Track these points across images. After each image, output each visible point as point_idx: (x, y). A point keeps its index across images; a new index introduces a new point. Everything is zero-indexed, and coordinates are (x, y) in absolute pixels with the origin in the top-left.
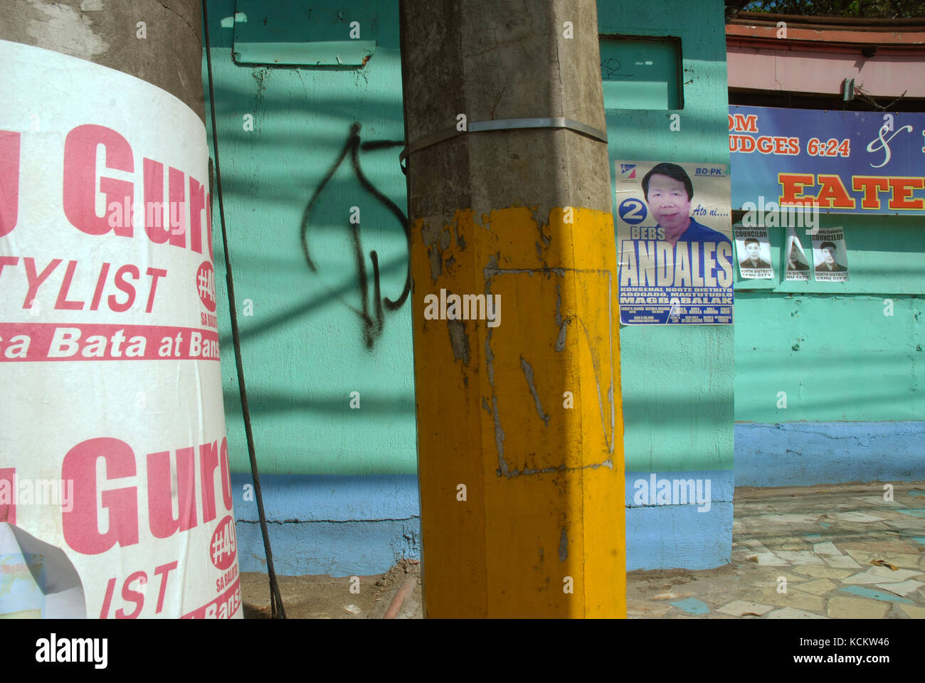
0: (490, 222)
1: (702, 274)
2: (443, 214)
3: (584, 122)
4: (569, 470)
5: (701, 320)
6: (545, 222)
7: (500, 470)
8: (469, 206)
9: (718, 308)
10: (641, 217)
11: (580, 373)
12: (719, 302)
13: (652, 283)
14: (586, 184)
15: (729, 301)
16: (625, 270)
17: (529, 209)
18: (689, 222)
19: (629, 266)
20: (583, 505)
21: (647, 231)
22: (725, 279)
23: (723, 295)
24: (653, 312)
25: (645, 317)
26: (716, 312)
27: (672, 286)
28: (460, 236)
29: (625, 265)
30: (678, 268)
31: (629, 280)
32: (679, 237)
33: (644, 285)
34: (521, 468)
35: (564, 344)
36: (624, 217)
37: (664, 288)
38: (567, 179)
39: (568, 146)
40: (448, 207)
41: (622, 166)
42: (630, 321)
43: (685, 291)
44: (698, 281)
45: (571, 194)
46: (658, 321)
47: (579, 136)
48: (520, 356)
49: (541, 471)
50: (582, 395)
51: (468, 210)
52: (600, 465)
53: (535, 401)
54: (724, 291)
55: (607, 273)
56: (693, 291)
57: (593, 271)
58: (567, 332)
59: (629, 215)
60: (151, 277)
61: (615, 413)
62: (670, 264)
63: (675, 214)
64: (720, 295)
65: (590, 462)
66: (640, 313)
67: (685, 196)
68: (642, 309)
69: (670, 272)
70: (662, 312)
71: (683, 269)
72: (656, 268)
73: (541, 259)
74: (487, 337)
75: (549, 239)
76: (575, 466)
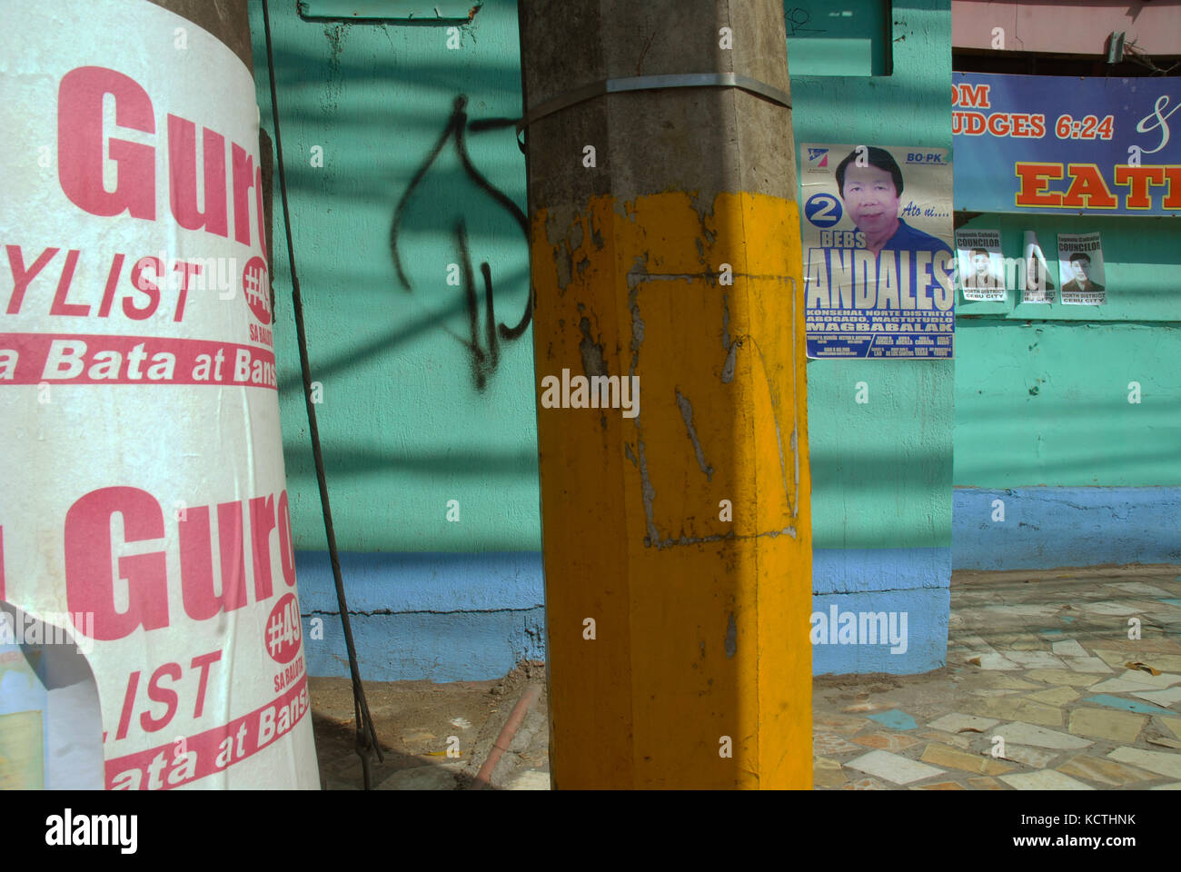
0: (635, 212)
1: (913, 293)
2: (574, 202)
3: (760, 79)
4: (739, 538)
5: (911, 353)
6: (709, 211)
7: (648, 539)
8: (608, 191)
9: (933, 338)
10: (834, 218)
11: (754, 412)
12: (935, 329)
13: (847, 304)
14: (763, 163)
15: (948, 328)
16: (812, 287)
17: (687, 194)
18: (897, 224)
19: (818, 281)
20: (757, 585)
21: (842, 237)
22: (944, 299)
23: (941, 320)
24: (849, 342)
25: (838, 349)
26: (932, 343)
27: (874, 308)
28: (596, 230)
29: (812, 281)
30: (882, 285)
31: (818, 300)
32: (884, 244)
33: (838, 307)
34: (675, 536)
35: (732, 373)
36: (812, 219)
37: (864, 311)
38: (738, 155)
39: (740, 112)
40: (580, 193)
41: (810, 150)
42: (819, 353)
43: (891, 315)
44: (908, 302)
45: (743, 175)
46: (855, 353)
47: (753, 99)
48: (676, 389)
49: (702, 539)
50: (756, 441)
51: (605, 196)
52: (779, 533)
53: (695, 448)
54: (943, 315)
55: (789, 280)
56: (902, 315)
57: (772, 278)
58: (736, 357)
59: (818, 216)
60: (181, 275)
61: (800, 465)
62: (872, 279)
63: (879, 214)
64: (937, 320)
65: (766, 528)
66: (831, 344)
67: (892, 191)
68: (835, 338)
69: (872, 290)
70: (861, 342)
71: (888, 286)
72: (853, 285)
73: (702, 261)
74: (631, 365)
75: (714, 234)
76: (748, 534)
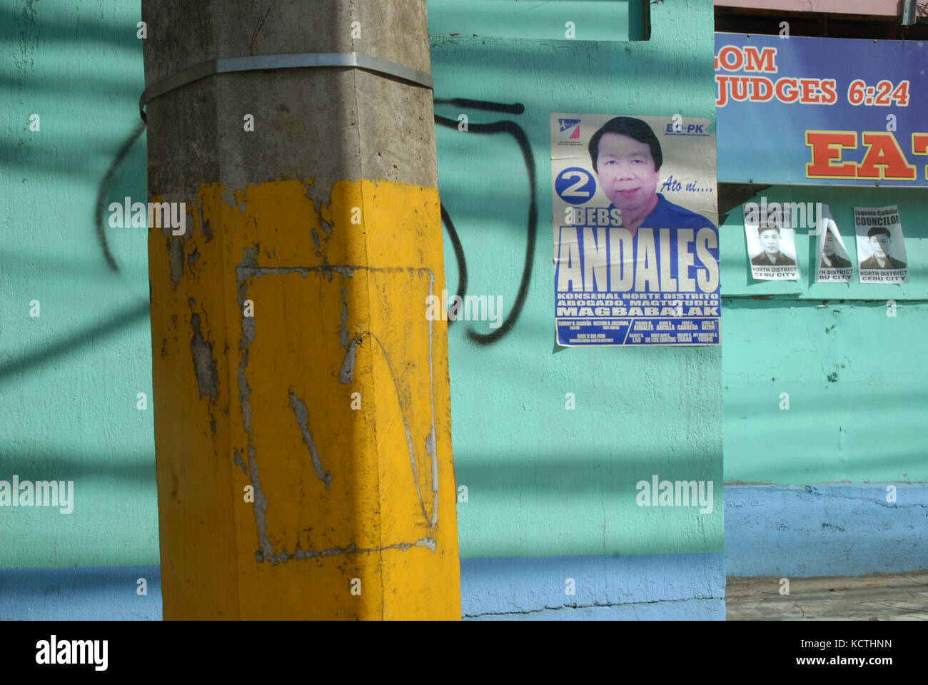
0: (246, 201)
1: (674, 273)
2: (186, 189)
4: (362, 551)
5: (673, 339)
6: (326, 200)
7: (260, 553)
8: (217, 179)
9: (698, 322)
10: (586, 194)
11: (376, 414)
12: (699, 312)
13: (602, 287)
15: (713, 312)
16: (563, 268)
17: (302, 182)
18: (655, 201)
19: (570, 262)
20: (383, 603)
21: (596, 214)
22: (708, 280)
23: (706, 303)
24: (604, 328)
25: (593, 336)
26: (696, 328)
27: (632, 291)
28: (206, 221)
29: (564, 263)
30: (640, 266)
31: (570, 283)
32: (641, 222)
33: (592, 290)
34: (291, 548)
35: (352, 373)
36: (562, 195)
37: (620, 294)
38: (358, 140)
39: (361, 93)
40: (191, 180)
41: (560, 121)
42: (571, 341)
43: (651, 297)
44: (668, 285)
45: (364, 161)
46: (609, 340)
47: (381, 79)
48: (289, 390)
49: (321, 553)
50: (379, 445)
51: (215, 184)
52: (411, 545)
53: (311, 453)
54: (707, 297)
55: (425, 273)
56: (662, 298)
57: (401, 270)
58: (356, 356)
59: (570, 191)
61: (440, 470)
62: (628, 260)
63: (636, 189)
64: (701, 303)
65: (393, 540)
66: (585, 330)
67: (650, 165)
68: (589, 324)
69: (628, 271)
70: (618, 328)
71: (647, 267)
72: (609, 266)
73: (318, 254)
74: (240, 364)
75: (331, 225)
76: (371, 546)
